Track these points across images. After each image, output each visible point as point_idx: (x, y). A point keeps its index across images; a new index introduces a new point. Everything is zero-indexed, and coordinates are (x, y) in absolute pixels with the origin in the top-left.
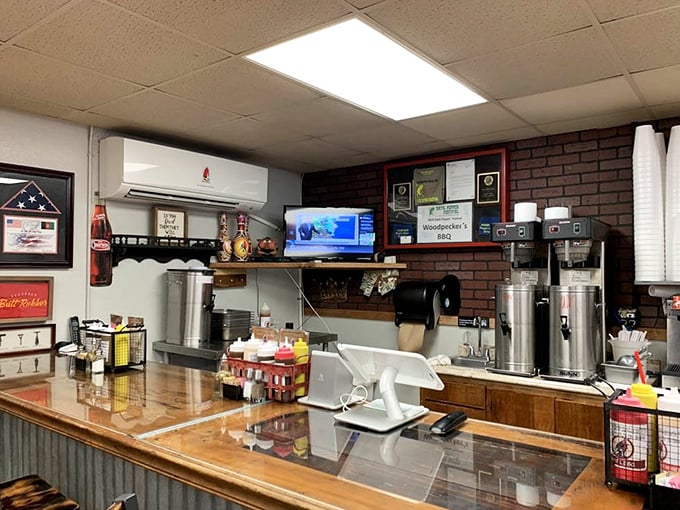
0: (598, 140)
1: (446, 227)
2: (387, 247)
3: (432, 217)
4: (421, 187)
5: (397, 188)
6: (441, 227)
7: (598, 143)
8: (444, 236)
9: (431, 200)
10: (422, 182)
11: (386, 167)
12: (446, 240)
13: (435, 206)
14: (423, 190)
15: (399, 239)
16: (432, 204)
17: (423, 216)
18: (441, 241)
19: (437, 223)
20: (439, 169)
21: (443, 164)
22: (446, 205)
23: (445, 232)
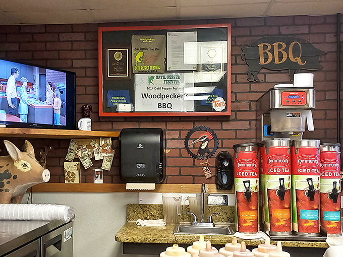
0: (310, 25)
1: (167, 96)
2: (101, 114)
3: (151, 85)
4: (141, 54)
5: (112, 53)
6: (161, 96)
7: (309, 28)
8: (164, 106)
9: (153, 68)
10: (142, 50)
11: (101, 30)
12: (167, 110)
13: (155, 75)
14: (143, 58)
15: (116, 107)
16: (153, 72)
17: (141, 83)
18: (162, 110)
19: (157, 92)
20: (159, 38)
21: (164, 33)
22: (166, 75)
23: (166, 101)
